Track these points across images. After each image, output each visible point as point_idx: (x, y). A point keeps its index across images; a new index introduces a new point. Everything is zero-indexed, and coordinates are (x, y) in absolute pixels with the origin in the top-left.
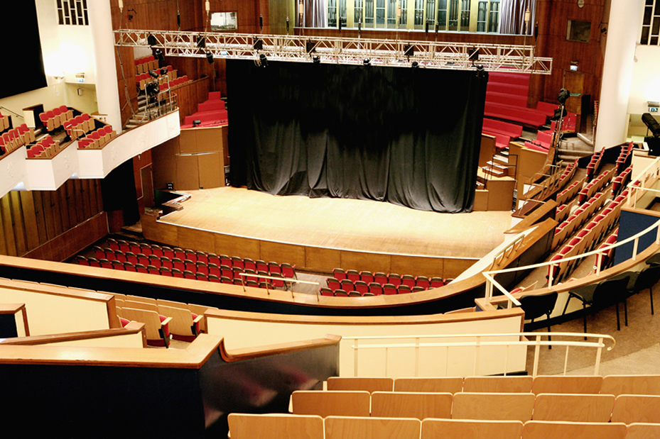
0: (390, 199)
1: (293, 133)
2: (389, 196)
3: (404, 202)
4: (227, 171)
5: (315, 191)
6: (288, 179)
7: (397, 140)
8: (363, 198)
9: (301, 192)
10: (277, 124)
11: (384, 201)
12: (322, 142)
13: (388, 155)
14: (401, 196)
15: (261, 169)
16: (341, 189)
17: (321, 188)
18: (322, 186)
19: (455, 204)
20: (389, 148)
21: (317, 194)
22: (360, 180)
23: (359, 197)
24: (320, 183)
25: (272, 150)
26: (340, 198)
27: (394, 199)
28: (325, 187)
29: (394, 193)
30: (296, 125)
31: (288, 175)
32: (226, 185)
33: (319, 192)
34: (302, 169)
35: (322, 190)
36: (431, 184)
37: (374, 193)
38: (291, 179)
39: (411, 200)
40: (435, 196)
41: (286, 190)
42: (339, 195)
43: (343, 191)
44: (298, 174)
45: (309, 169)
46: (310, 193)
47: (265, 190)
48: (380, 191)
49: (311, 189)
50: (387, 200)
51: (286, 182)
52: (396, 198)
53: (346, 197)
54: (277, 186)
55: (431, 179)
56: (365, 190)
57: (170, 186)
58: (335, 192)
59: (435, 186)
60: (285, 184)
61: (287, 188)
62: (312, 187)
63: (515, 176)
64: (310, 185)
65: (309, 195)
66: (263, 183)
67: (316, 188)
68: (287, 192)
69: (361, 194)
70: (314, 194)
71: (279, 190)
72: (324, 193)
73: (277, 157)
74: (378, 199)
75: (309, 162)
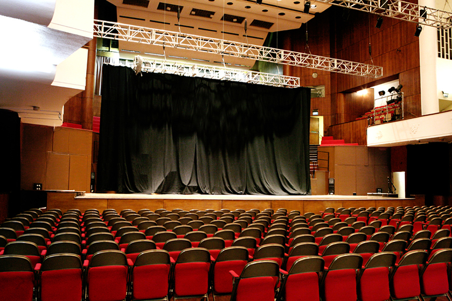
0: (250, 192)
1: (168, 134)
2: (248, 189)
3: (263, 191)
4: (93, 177)
5: (189, 187)
6: (164, 178)
7: (252, 142)
8: (226, 193)
9: (173, 191)
10: (151, 127)
11: (245, 194)
12: (193, 145)
13: (246, 152)
14: (260, 186)
15: (134, 171)
16: (208, 186)
17: (193, 185)
18: (194, 184)
19: (301, 189)
20: (246, 149)
21: (191, 191)
22: (223, 178)
23: (223, 192)
24: (192, 180)
25: (146, 152)
26: (208, 194)
28: (196, 185)
29: (253, 186)
30: (169, 128)
31: (163, 176)
32: (91, 192)
33: (192, 189)
34: (174, 169)
35: (194, 187)
36: (282, 176)
37: (235, 188)
38: (166, 178)
39: (270, 189)
40: (286, 184)
41: (162, 189)
42: (207, 192)
43: (210, 188)
44: (171, 173)
45: (180, 169)
46: (185, 190)
47: (137, 192)
48: (241, 186)
49: (185, 186)
50: (247, 193)
51: (162, 181)
52: (255, 189)
53: (213, 193)
54: (152, 186)
55: (281, 171)
56: (227, 186)
57: (38, 187)
58: (204, 188)
59: (285, 176)
60: (161, 183)
61: (162, 186)
62: (186, 185)
63: (328, 168)
64: (183, 182)
65: (184, 192)
66: (136, 184)
67: (189, 185)
68: (163, 190)
69: (225, 190)
70: (188, 190)
71: (156, 188)
72: (196, 190)
73: (151, 158)
74: (239, 193)
75: (180, 162)
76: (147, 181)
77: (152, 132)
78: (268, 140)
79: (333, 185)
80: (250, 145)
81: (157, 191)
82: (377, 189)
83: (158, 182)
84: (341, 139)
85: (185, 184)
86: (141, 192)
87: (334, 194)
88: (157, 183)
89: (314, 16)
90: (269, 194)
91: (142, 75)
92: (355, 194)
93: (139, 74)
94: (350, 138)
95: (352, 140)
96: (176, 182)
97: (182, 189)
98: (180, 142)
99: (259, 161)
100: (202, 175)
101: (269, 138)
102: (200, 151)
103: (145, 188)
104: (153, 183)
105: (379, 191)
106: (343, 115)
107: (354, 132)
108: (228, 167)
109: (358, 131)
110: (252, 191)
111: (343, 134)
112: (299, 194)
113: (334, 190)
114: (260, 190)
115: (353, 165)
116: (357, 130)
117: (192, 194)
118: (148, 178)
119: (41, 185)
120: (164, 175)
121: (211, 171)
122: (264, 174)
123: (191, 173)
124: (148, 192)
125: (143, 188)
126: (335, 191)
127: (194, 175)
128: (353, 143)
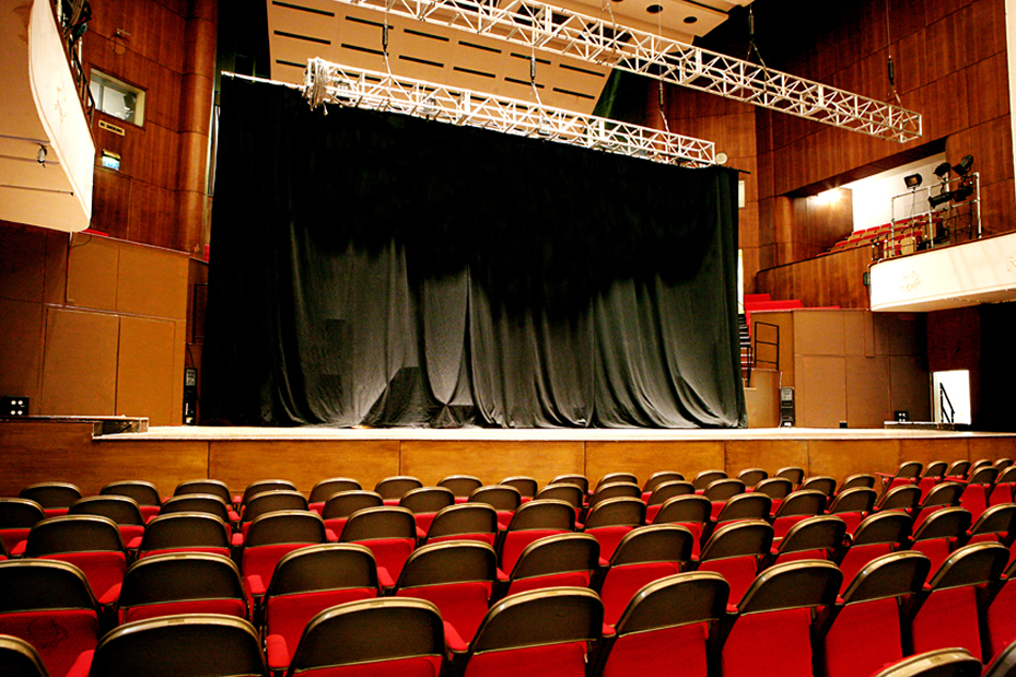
0: (603, 421)
1: (393, 269)
2: (600, 414)
3: (640, 421)
4: (191, 381)
5: (451, 408)
6: (385, 385)
7: (606, 294)
8: (546, 425)
9: (411, 420)
10: (350, 249)
11: (591, 427)
12: (459, 298)
13: (591, 319)
14: (630, 407)
15: (303, 365)
16: (499, 407)
17: (463, 404)
18: (464, 400)
20: (591, 314)
21: (456, 418)
22: (536, 385)
23: (538, 423)
24: (460, 391)
25: (337, 316)
26: (499, 427)
27: (611, 418)
28: (470, 403)
29: (611, 406)
30: (398, 253)
31: (382, 378)
32: (184, 423)
33: (461, 415)
34: (414, 363)
35: (464, 409)
36: (680, 379)
37: (567, 411)
38: (392, 384)
39: (655, 413)
40: (691, 399)
41: (380, 413)
42: (498, 422)
43: (505, 411)
44: (406, 373)
45: (429, 361)
46: (441, 416)
47: (313, 420)
48: (581, 405)
49: (443, 405)
50: (596, 423)
51: (381, 391)
52: (616, 415)
53: (512, 424)
54: (353, 407)
55: (678, 370)
56: (548, 405)
57: (17, 408)
58: (491, 413)
59: (687, 381)
60: (378, 396)
61: (382, 407)
62: (445, 401)
63: (777, 364)
64: (438, 397)
65: (438, 421)
66: (310, 401)
67: (452, 404)
68: (383, 417)
69: (541, 416)
70: (450, 416)
71: (365, 412)
72: (470, 417)
73: (350, 331)
74: (576, 423)
75: (428, 343)
76: (341, 392)
77: (352, 262)
78: (645, 290)
79: (792, 402)
80: (601, 302)
81: (367, 418)
82: (896, 413)
83: (369, 393)
84: (792, 297)
85: (442, 401)
86: (322, 422)
87: (793, 424)
88: (367, 400)
89: (726, 17)
90: (654, 426)
91: (326, 113)
92: (843, 426)
93: (321, 108)
94: (817, 295)
95: (821, 299)
96: (418, 396)
97: (434, 414)
98: (427, 290)
99: (626, 343)
100: (486, 380)
101: (645, 288)
102: (479, 316)
103: (334, 410)
104: (356, 397)
105: (902, 417)
106: (789, 246)
107: (828, 279)
108: (550, 359)
109: (838, 279)
110: (609, 419)
111: (798, 285)
112: (724, 426)
113: (794, 417)
114: (630, 416)
115: (838, 356)
116: (836, 275)
117: (460, 427)
118: (344, 384)
119: (26, 401)
120: (387, 375)
121: (507, 368)
122: (638, 376)
123: (457, 372)
124: (343, 421)
125: (329, 411)
126: (797, 418)
127: (465, 377)
128: (824, 306)
